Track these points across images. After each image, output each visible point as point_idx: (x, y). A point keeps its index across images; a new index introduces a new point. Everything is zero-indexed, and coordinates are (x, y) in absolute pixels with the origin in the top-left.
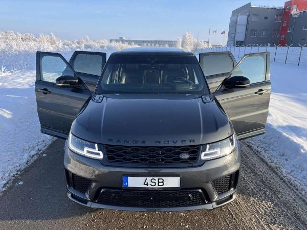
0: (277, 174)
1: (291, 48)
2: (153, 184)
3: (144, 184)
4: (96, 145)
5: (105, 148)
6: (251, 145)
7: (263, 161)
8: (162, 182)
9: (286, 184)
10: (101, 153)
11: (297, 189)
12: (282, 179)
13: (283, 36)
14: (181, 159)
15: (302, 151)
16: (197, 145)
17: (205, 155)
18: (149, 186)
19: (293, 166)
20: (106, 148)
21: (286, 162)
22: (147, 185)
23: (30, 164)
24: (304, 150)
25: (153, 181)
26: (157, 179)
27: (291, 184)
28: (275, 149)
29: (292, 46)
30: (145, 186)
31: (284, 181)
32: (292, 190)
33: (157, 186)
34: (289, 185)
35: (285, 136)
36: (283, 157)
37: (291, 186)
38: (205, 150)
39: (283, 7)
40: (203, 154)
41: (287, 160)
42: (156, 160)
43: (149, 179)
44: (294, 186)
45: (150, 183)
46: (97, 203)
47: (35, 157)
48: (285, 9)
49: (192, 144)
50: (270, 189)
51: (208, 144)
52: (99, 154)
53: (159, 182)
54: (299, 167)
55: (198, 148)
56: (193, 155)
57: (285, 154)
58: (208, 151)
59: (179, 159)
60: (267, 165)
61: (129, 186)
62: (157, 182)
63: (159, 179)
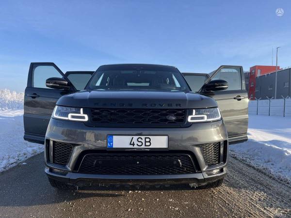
0: (265, 174)
1: (260, 101)
2: (140, 144)
3: (130, 144)
4: (82, 110)
5: (90, 111)
6: (236, 156)
7: (249, 166)
8: (149, 142)
9: (277, 181)
10: (86, 116)
11: (288, 183)
12: (271, 177)
13: (252, 95)
14: (168, 120)
15: (286, 154)
16: (183, 109)
17: (192, 119)
18: (136, 146)
19: (280, 168)
20: (92, 111)
21: (272, 166)
22: (133, 145)
23: (7, 169)
24: (288, 153)
25: (140, 140)
26: (143, 137)
27: (281, 180)
28: (259, 158)
29: (261, 99)
30: (131, 146)
31: (274, 179)
32: (283, 184)
33: (143, 146)
34: (279, 181)
35: (267, 146)
36: (268, 163)
37: (281, 182)
38: (191, 114)
39: (249, 71)
40: (190, 117)
41: (272, 164)
42: (143, 120)
43: (136, 138)
44: (285, 181)
45: (136, 143)
46: (78, 172)
47: (14, 165)
48: (250, 73)
49: (178, 107)
50: (261, 184)
51: (194, 109)
52: (83, 118)
53: (146, 142)
54: (286, 168)
55: (184, 112)
56: (180, 117)
57: (271, 160)
58: (194, 115)
59: (166, 120)
60: (255, 169)
61: (114, 147)
62: (143, 141)
63: (146, 138)
